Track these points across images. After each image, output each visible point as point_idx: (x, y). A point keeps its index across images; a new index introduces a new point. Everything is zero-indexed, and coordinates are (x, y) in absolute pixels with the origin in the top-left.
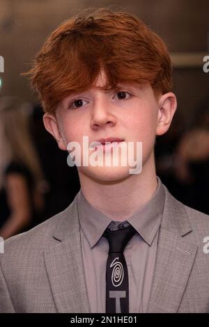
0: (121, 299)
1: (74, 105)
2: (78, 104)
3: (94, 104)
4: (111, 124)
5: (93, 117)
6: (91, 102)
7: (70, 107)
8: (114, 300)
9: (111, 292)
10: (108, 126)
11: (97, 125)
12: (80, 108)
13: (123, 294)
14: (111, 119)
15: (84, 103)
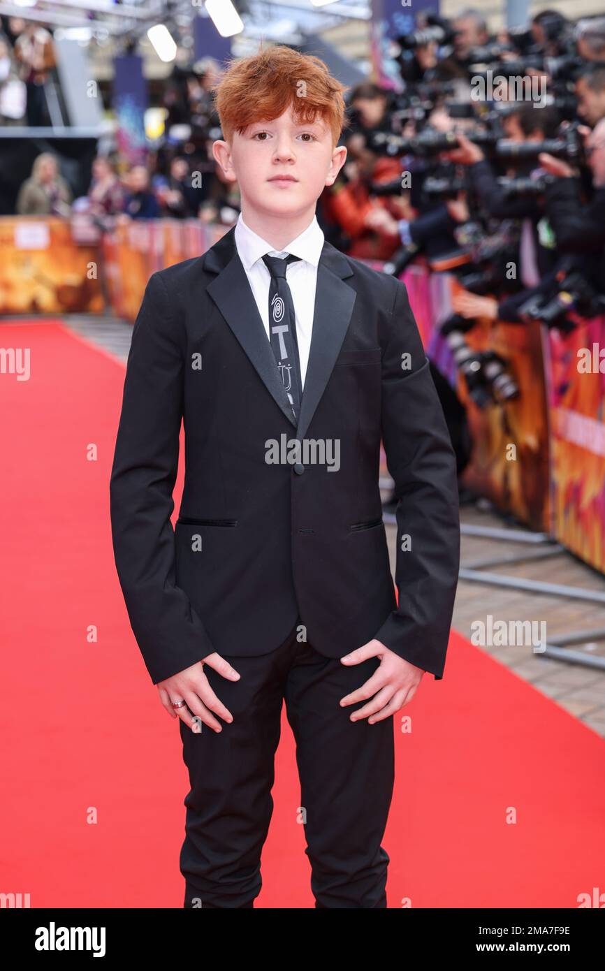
0: (284, 333)
1: (257, 137)
2: (262, 136)
3: (279, 139)
4: (291, 162)
5: (276, 151)
6: (275, 137)
7: (254, 137)
8: (277, 335)
9: (273, 328)
10: (289, 163)
11: (278, 160)
12: (264, 140)
13: (285, 328)
14: (293, 157)
15: (268, 136)
